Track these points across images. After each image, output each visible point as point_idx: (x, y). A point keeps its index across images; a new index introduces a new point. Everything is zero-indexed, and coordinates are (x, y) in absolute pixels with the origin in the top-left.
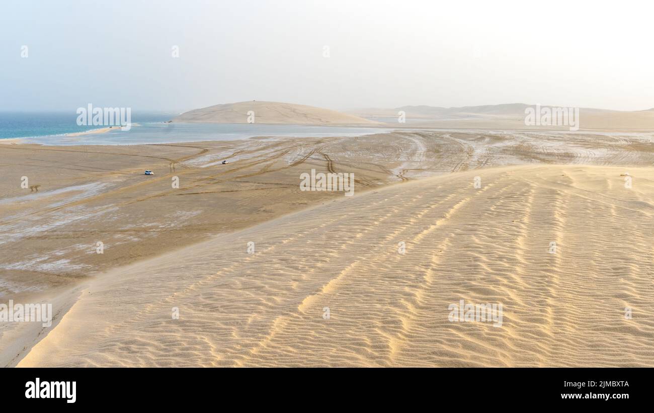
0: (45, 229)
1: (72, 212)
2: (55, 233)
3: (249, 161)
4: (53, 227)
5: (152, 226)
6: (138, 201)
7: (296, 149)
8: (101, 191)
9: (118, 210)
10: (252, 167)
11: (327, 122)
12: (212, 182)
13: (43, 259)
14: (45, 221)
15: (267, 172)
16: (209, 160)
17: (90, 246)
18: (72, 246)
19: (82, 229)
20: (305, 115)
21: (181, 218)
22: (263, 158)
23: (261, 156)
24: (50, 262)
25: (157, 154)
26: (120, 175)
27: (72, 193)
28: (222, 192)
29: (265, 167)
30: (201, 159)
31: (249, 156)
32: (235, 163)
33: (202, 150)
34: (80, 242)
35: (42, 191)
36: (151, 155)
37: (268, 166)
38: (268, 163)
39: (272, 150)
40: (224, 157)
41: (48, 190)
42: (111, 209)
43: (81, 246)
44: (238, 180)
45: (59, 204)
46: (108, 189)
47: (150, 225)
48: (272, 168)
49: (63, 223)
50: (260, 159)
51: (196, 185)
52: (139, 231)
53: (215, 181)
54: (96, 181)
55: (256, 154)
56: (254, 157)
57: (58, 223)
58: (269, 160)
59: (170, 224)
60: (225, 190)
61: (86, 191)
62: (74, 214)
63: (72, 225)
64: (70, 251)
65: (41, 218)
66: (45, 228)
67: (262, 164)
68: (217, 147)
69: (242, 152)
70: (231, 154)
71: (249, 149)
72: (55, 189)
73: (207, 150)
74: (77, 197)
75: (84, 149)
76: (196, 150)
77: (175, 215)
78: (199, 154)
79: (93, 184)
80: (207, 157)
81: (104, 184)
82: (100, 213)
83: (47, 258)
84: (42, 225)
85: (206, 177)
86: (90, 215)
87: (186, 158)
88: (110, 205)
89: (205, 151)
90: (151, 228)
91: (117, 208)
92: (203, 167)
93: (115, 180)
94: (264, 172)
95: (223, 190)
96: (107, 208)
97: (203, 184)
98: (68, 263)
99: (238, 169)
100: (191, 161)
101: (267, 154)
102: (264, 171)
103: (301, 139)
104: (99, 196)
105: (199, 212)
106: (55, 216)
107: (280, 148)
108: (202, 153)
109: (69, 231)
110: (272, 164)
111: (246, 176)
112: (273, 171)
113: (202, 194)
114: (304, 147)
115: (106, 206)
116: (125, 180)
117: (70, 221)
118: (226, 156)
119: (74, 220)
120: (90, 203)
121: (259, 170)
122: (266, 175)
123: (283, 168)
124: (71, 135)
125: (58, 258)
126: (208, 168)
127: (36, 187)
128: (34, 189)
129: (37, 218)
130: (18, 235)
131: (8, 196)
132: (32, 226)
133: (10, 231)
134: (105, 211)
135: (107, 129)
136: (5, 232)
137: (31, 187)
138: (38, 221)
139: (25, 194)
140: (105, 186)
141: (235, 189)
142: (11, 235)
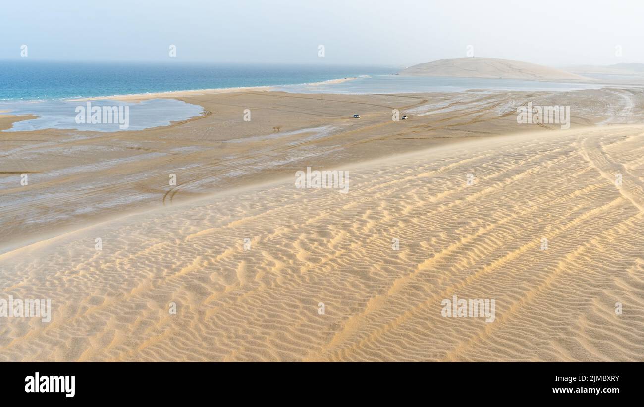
0: (281, 164)
1: (305, 150)
2: (289, 167)
3: (463, 111)
6: (362, 143)
7: (508, 102)
8: (330, 133)
10: (464, 117)
12: (427, 129)
14: (283, 157)
15: (478, 121)
16: (427, 109)
20: (520, 71)
22: (475, 109)
23: (474, 107)
26: (349, 120)
27: (307, 134)
29: (477, 117)
30: (420, 108)
31: (464, 107)
32: (450, 113)
33: (422, 100)
35: (282, 132)
36: (377, 104)
37: (480, 116)
38: (480, 113)
39: (485, 102)
40: (441, 107)
41: (288, 131)
42: (337, 150)
44: (451, 128)
45: (296, 143)
46: (336, 132)
48: (482, 119)
49: (297, 159)
50: (472, 110)
51: (413, 131)
53: (430, 128)
54: (328, 124)
56: (468, 108)
57: (292, 159)
58: (481, 111)
61: (319, 133)
62: (306, 152)
65: (279, 154)
66: (282, 162)
67: (474, 114)
68: (435, 98)
69: (457, 103)
70: (447, 104)
71: (464, 101)
72: (293, 130)
73: (427, 101)
74: (311, 138)
75: (322, 97)
76: (416, 100)
78: (419, 103)
79: (324, 128)
80: (426, 107)
81: (334, 127)
82: (328, 152)
84: (279, 160)
85: (423, 124)
86: (319, 154)
87: (407, 107)
88: (337, 146)
89: (425, 101)
91: (343, 149)
92: (421, 115)
93: (344, 125)
94: (475, 122)
95: (435, 137)
96: (334, 148)
97: (419, 131)
99: (452, 118)
100: (411, 110)
101: (480, 105)
103: (513, 93)
104: (329, 137)
106: (290, 153)
107: (492, 100)
108: (421, 103)
110: (483, 115)
111: (458, 125)
112: (484, 121)
114: (515, 100)
115: (334, 146)
118: (443, 106)
119: (306, 157)
120: (321, 143)
121: (471, 120)
122: (477, 124)
123: (494, 118)
126: (425, 116)
127: (279, 128)
128: (277, 130)
129: (276, 154)
130: (260, 167)
131: (255, 135)
132: (272, 160)
133: (254, 164)
134: (332, 151)
135: (342, 80)
136: (250, 164)
137: (275, 128)
138: (277, 156)
139: (269, 134)
140: (334, 129)
141: (447, 136)
142: (255, 167)
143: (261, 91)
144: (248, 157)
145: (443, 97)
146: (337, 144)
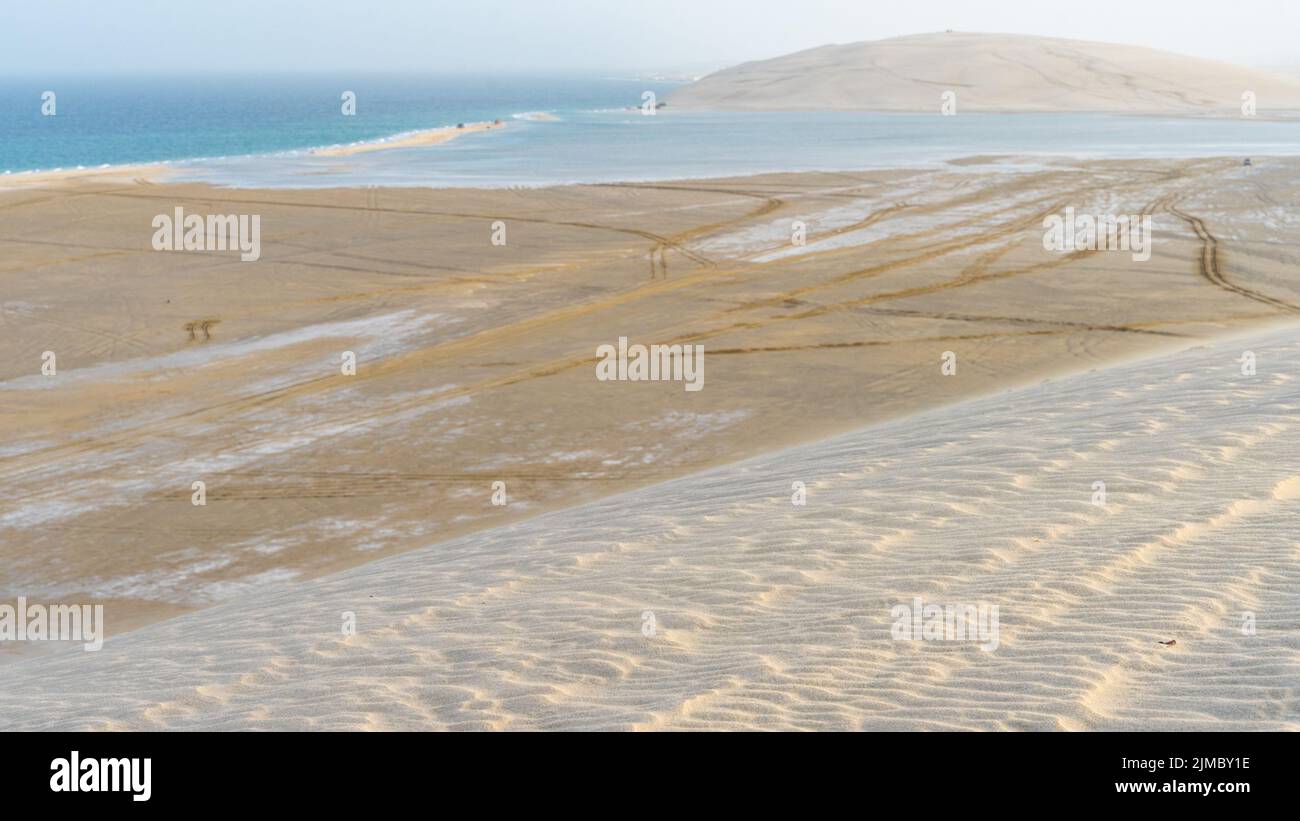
0: (227, 467)
1: (315, 410)
2: (258, 481)
3: (923, 240)
4: (252, 458)
5: (578, 461)
6: (539, 375)
7: (1091, 199)
8: (413, 341)
9: (467, 406)
10: (930, 263)
11: (1206, 102)
12: (790, 313)
13: (212, 566)
14: (228, 440)
15: (985, 278)
16: (784, 237)
17: (369, 525)
18: (311, 524)
19: (346, 468)
20: (1128, 81)
21: (679, 436)
22: (970, 230)
23: (967, 223)
24: (238, 576)
25: (612, 216)
26: (483, 286)
27: (322, 346)
28: (822, 346)
29: (979, 260)
30: (758, 233)
31: (925, 221)
32: (873, 248)
33: (761, 202)
34: (337, 512)
35: (224, 340)
36: (591, 221)
37: (991, 258)
38: (989, 247)
39: (1007, 203)
40: (837, 225)
41: (245, 337)
42: (444, 404)
43: (339, 525)
44: (883, 305)
45: (278, 382)
46: (436, 335)
47: (572, 457)
48: (999, 265)
49: (285, 445)
50: (960, 232)
51: (735, 321)
52: (533, 478)
53: (801, 310)
54: (404, 306)
55: (949, 216)
56: (943, 227)
57: (268, 448)
58: (994, 237)
59: (639, 456)
60: (836, 342)
61: (369, 339)
62: (321, 417)
63: (313, 455)
64: (304, 540)
65: (214, 428)
66: (228, 461)
67: (967, 251)
68: (811, 192)
69: (900, 209)
70: (861, 215)
71: (925, 200)
72: (265, 333)
73: (780, 203)
75: (372, 202)
76: (742, 201)
77: (659, 425)
78: (751, 215)
79: (388, 319)
80: (780, 227)
81: (429, 317)
82: (408, 416)
83: (225, 562)
84: (216, 452)
85: (774, 295)
86: (373, 422)
87: (704, 229)
88: (444, 389)
89: (774, 206)
90: (576, 467)
91: (466, 399)
92: (764, 259)
93: (464, 305)
94: (974, 280)
95: (825, 341)
96: (432, 398)
97: (758, 320)
98: (294, 579)
99: (882, 268)
100: (723, 241)
101: (988, 216)
102: (974, 276)
103: (1109, 165)
104: (408, 356)
105: (740, 414)
106: (259, 422)
107: (1034, 194)
108: (762, 211)
109: (304, 475)
110: (1003, 251)
111: (909, 293)
112: (1008, 274)
113: (755, 355)
114: (1120, 193)
115: (430, 392)
116: (496, 302)
117: (307, 441)
118: (844, 224)
119: (323, 438)
120: (378, 378)
121: (957, 273)
122: (980, 288)
123: (1042, 265)
124: (332, 150)
125: (265, 564)
126: (778, 263)
127: (206, 325)
128: (199, 332)
129: (201, 430)
130: (139, 485)
131: (114, 355)
132: (186, 454)
133: (114, 471)
134: (424, 409)
135: (448, 133)
136: (97, 474)
137: (190, 327)
138: (204, 438)
139: (169, 349)
140: (428, 324)
141: (870, 337)
142: (118, 485)
143: (128, 181)
144: (89, 444)
145: (842, 188)
146: (441, 383)
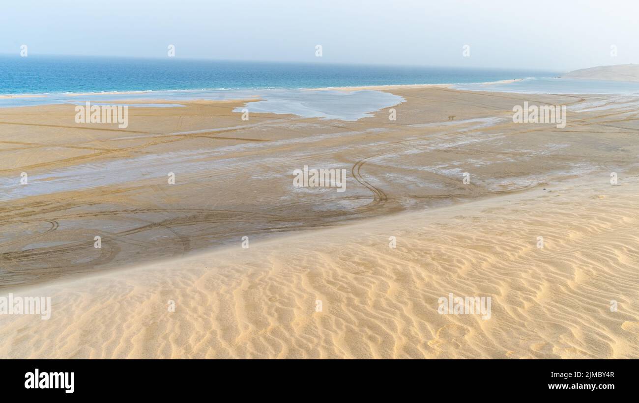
0: (451, 146)
1: (472, 136)
2: (457, 150)
3: (617, 110)
4: (456, 145)
5: (527, 152)
6: (522, 133)
8: (496, 123)
9: (504, 138)
10: (618, 116)
12: (582, 124)
13: (444, 166)
14: (452, 141)
15: (632, 119)
16: (584, 107)
17: (478, 161)
18: (466, 160)
19: (475, 149)
21: (551, 149)
22: (631, 109)
23: (630, 107)
24: (448, 169)
27: (476, 123)
28: (588, 132)
29: (631, 115)
30: (578, 106)
31: (619, 106)
32: (605, 111)
33: (580, 99)
34: (471, 158)
35: (456, 120)
36: (540, 101)
37: (634, 115)
38: (635, 113)
40: (597, 105)
41: (461, 120)
42: (499, 137)
43: (472, 160)
44: (605, 124)
45: (465, 130)
46: (500, 123)
47: (526, 151)
48: (636, 117)
49: (464, 143)
50: (628, 109)
51: (569, 125)
52: (516, 155)
53: (585, 123)
54: (495, 116)
55: (626, 105)
56: (623, 108)
57: (460, 143)
58: (636, 110)
59: (541, 152)
60: (592, 131)
61: (486, 122)
62: (473, 138)
63: (469, 145)
64: (464, 163)
65: (450, 138)
66: (451, 145)
67: (629, 113)
68: (592, 98)
69: (614, 102)
70: (603, 104)
71: (619, 101)
72: (464, 120)
73: (584, 100)
74: (478, 127)
76: (575, 99)
77: (547, 146)
78: (577, 102)
79: (491, 119)
80: (584, 105)
81: (500, 119)
82: (491, 139)
83: (446, 166)
84: (450, 143)
85: (579, 120)
86: (484, 140)
88: (500, 134)
89: (583, 100)
90: (525, 153)
91: (504, 137)
92: (578, 112)
93: (507, 117)
94: (629, 120)
95: (590, 131)
96: (497, 136)
97: (574, 125)
98: (460, 171)
99: (606, 116)
104: (494, 127)
105: (566, 145)
106: (459, 137)
108: (579, 101)
109: (466, 149)
110: (638, 114)
111: (612, 122)
113: (572, 132)
115: (497, 134)
117: (469, 142)
118: (599, 105)
119: (472, 142)
120: (486, 131)
121: (625, 118)
122: (630, 122)
125: (455, 167)
126: (582, 113)
127: (453, 117)
128: (451, 118)
129: (448, 138)
130: (433, 148)
131: (433, 122)
132: (443, 143)
133: (429, 145)
134: (495, 138)
135: (511, 81)
136: (425, 145)
137: (449, 117)
138: (448, 140)
139: (444, 121)
140: (500, 120)
141: (601, 131)
142: (428, 147)
143: (444, 87)
144: (425, 139)
145: (600, 98)
146: (500, 133)
